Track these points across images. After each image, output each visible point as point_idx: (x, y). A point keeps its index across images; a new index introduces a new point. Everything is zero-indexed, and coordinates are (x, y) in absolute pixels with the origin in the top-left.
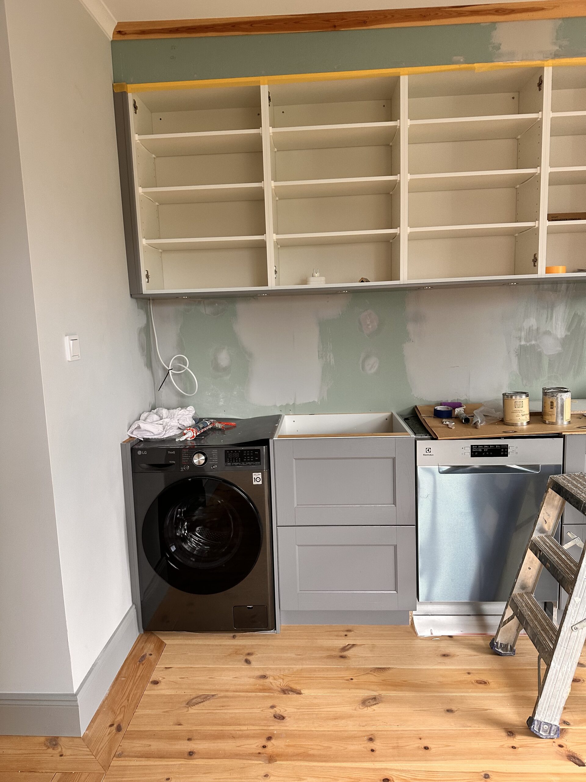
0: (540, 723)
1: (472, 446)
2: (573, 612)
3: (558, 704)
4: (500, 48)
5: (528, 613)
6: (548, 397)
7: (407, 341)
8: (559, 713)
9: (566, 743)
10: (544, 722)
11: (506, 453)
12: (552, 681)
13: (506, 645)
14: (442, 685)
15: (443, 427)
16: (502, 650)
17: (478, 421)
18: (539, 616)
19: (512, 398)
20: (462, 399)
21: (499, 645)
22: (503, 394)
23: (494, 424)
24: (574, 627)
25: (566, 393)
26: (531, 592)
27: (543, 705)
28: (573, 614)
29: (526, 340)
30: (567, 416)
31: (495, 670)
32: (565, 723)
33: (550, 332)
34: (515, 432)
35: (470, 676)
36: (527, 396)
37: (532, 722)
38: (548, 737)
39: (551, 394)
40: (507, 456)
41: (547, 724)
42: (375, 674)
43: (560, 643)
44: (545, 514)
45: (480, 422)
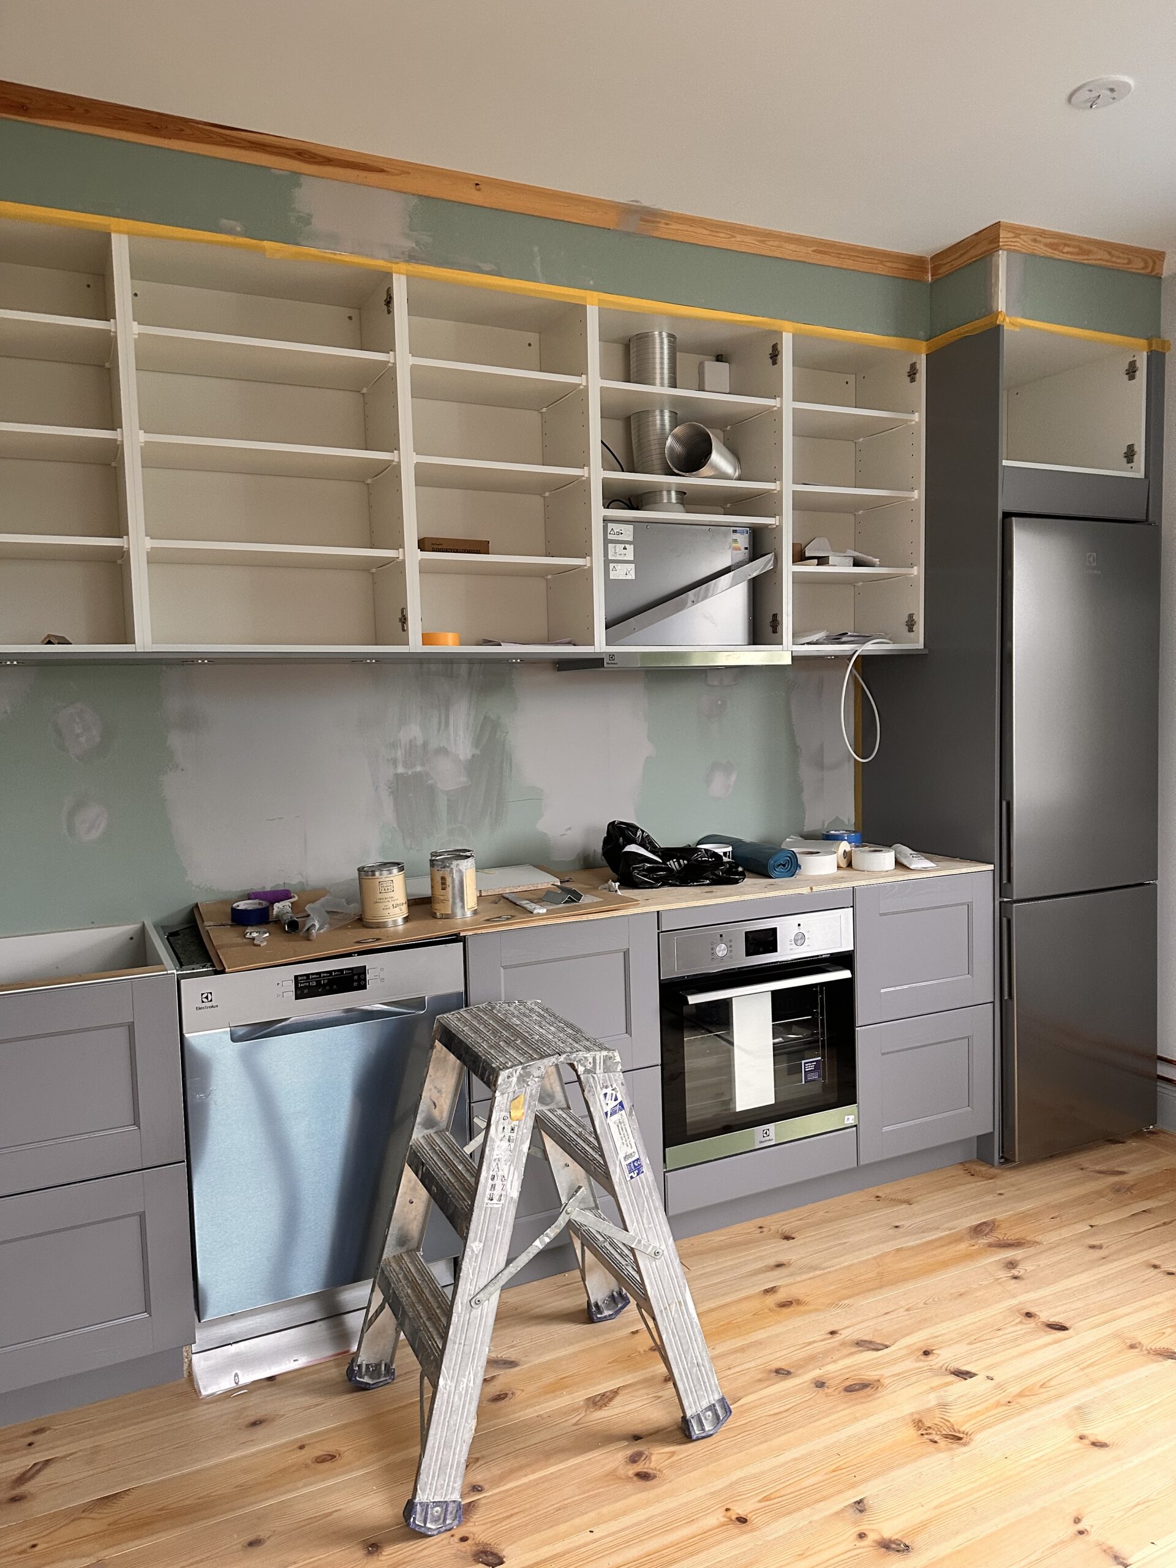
0: (425, 1506)
1: (296, 977)
2: (471, 1271)
3: (457, 1456)
4: (310, 223)
5: (407, 1293)
6: (436, 868)
7: (171, 770)
8: (459, 1474)
9: (474, 1529)
10: (434, 1502)
11: (362, 983)
12: (443, 1417)
13: (378, 1365)
14: (244, 1491)
15: (245, 944)
16: (371, 1377)
17: (314, 925)
18: (427, 1292)
19: (374, 875)
20: (294, 882)
21: (364, 1370)
22: (359, 870)
23: (344, 927)
24: (474, 1300)
25: (466, 860)
26: (417, 1248)
27: (430, 1469)
28: (471, 1276)
29: (405, 765)
30: (471, 900)
31: (355, 1423)
32: (476, 1489)
33: (446, 749)
34: (378, 939)
35: (303, 1452)
36: (401, 869)
37: (412, 1511)
38: (442, 1530)
39: (440, 863)
40: (364, 987)
41: (437, 1504)
42: (93, 1515)
43: (453, 1338)
44: (434, 1090)
45: (317, 926)
